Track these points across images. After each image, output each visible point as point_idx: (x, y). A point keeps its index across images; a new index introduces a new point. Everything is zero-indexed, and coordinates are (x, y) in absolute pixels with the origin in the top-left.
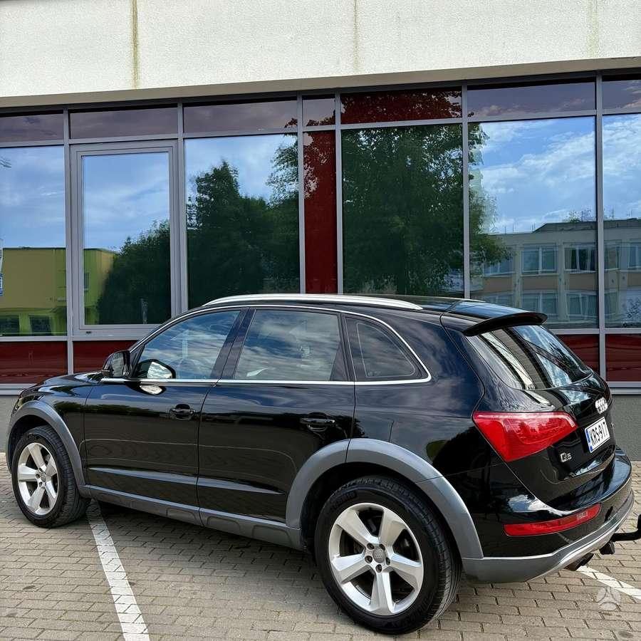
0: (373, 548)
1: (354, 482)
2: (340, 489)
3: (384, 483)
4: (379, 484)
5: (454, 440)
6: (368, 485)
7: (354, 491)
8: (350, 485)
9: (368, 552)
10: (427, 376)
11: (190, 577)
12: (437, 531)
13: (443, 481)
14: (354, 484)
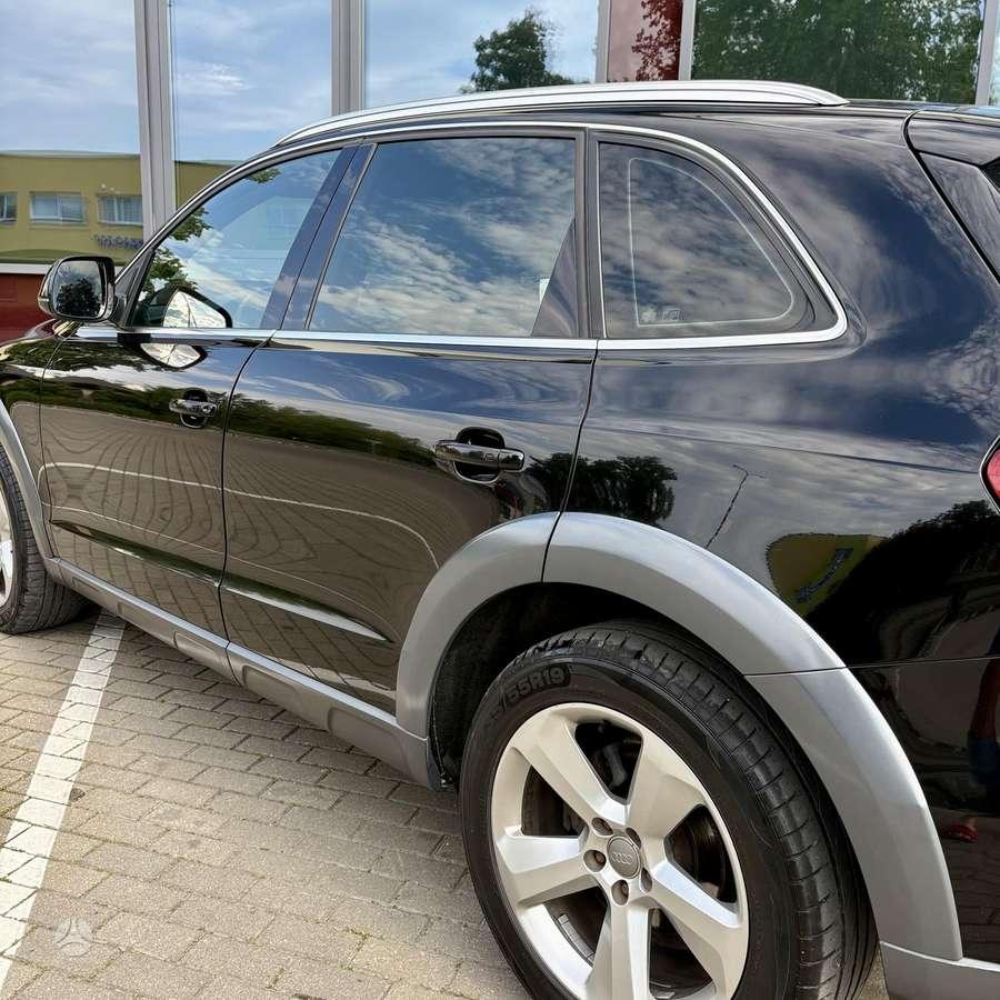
0: (610, 831)
1: (566, 637)
2: (530, 651)
3: (653, 655)
4: (638, 655)
5: (901, 539)
6: (602, 654)
7: (563, 666)
8: (555, 646)
9: (596, 840)
10: (833, 322)
11: (210, 793)
12: (804, 834)
13: (843, 681)
14: (567, 644)
